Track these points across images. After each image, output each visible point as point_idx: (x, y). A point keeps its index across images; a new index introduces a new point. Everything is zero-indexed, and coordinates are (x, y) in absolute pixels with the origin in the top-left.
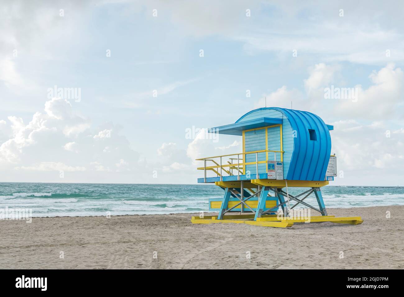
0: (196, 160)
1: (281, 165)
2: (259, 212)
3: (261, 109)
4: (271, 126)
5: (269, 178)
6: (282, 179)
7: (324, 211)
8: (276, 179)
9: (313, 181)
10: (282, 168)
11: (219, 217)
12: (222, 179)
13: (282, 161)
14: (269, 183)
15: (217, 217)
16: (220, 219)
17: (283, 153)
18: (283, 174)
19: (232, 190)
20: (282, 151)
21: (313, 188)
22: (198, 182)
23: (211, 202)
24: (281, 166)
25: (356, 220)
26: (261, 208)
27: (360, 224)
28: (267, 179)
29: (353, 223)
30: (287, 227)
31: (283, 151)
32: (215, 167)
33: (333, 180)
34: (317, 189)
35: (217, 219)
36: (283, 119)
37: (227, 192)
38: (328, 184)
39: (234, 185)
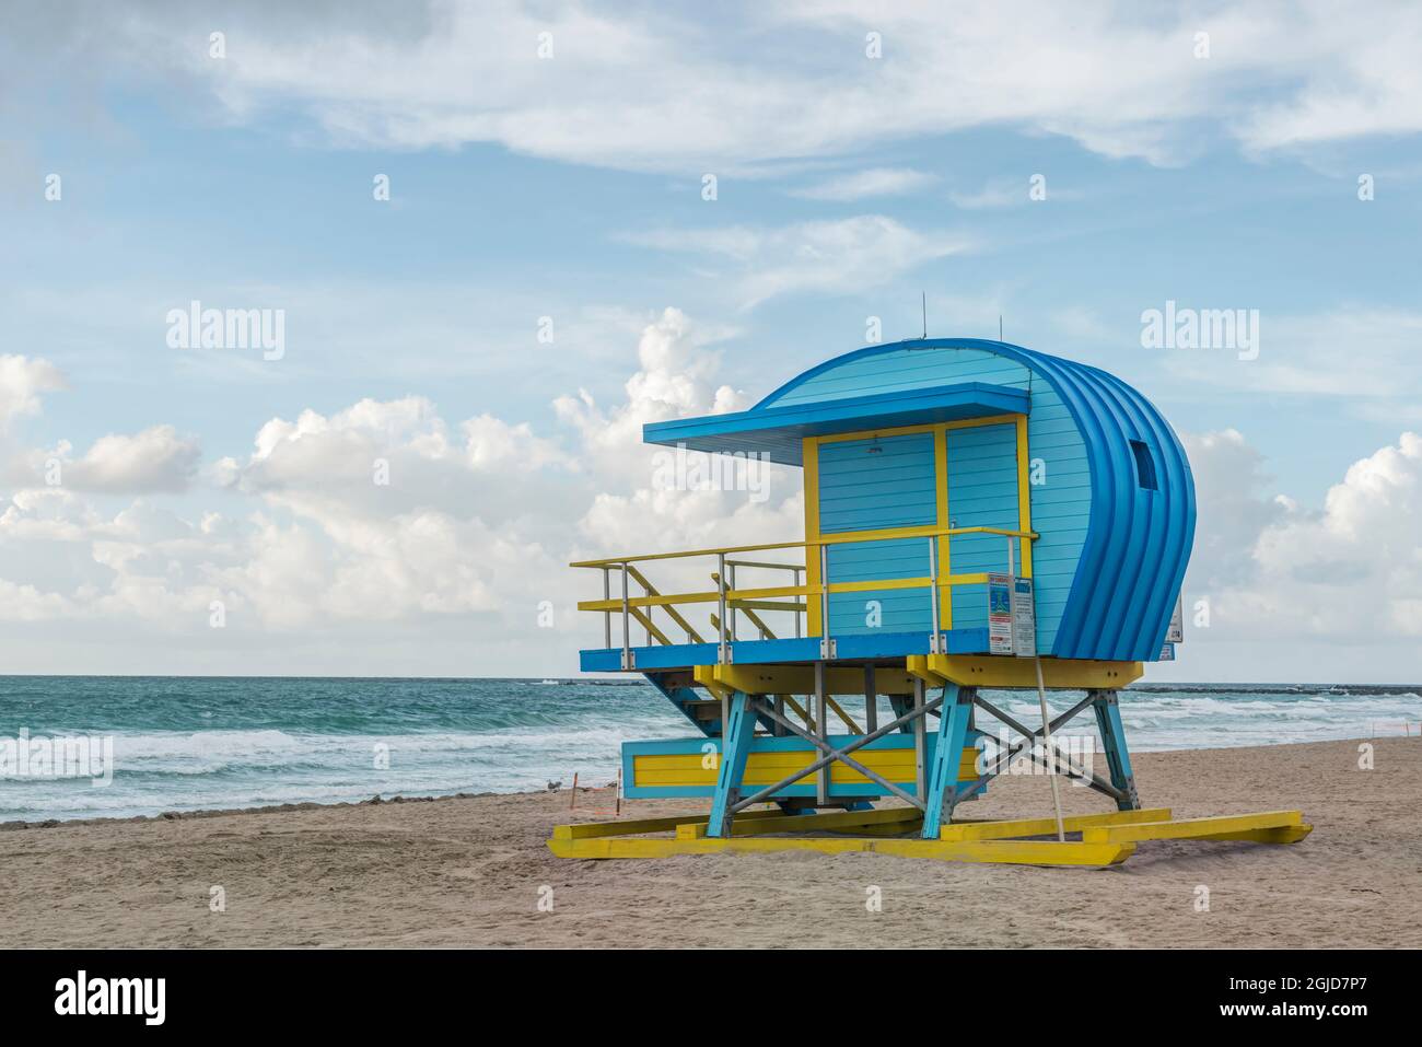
0: (571, 565)
1: (1028, 592)
2: (944, 800)
3: (907, 345)
4: (977, 422)
5: (994, 648)
6: (1031, 653)
7: (1129, 789)
8: (1014, 656)
9: (1092, 660)
10: (1031, 608)
11: (715, 827)
12: (726, 654)
13: (1030, 577)
14: (973, 670)
15: (706, 827)
16: (723, 835)
17: (1033, 540)
18: (1036, 632)
19: (762, 704)
20: (1025, 529)
21: (1093, 692)
22: (584, 669)
23: (634, 757)
24: (1026, 595)
25: (1288, 827)
26: (948, 784)
27: (1300, 841)
28: (988, 654)
29: (1275, 838)
30: (1112, 864)
31: (1032, 531)
32: (640, 601)
33: (1173, 659)
34: (1108, 697)
35: (704, 834)
36: (1029, 392)
37: (745, 712)
38: (1142, 675)
39: (770, 678)
